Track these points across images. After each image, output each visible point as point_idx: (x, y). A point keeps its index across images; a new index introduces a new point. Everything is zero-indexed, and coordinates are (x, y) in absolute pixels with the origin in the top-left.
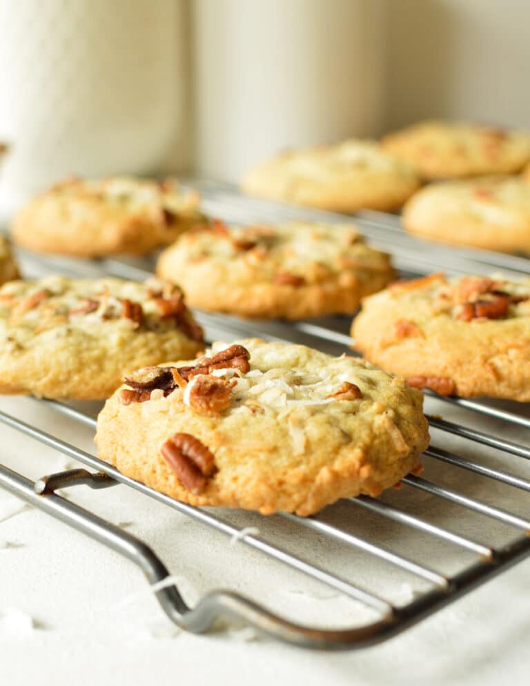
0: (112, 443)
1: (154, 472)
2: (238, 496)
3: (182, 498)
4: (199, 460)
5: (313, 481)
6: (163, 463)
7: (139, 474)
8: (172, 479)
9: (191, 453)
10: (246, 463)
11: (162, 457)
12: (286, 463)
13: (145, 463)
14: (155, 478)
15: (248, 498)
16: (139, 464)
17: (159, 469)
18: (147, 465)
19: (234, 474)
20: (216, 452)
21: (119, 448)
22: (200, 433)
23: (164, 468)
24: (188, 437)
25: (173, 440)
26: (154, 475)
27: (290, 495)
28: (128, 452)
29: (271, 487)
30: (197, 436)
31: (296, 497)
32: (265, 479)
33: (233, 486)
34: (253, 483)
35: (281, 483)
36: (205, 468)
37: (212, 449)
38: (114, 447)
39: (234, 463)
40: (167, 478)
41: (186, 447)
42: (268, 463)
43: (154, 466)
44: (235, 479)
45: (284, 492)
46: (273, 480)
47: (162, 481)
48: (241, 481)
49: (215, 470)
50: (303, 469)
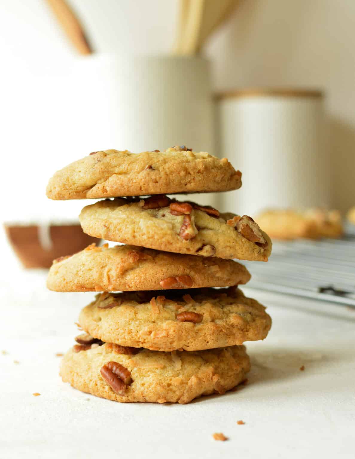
0: (71, 372)
1: (97, 385)
2: (145, 394)
3: (113, 398)
4: (122, 375)
5: (187, 383)
6: (101, 380)
7: (88, 387)
8: (107, 388)
9: (118, 372)
10: (149, 376)
11: (101, 376)
12: (171, 375)
13: (91, 381)
14: (97, 388)
15: (151, 395)
16: (87, 381)
17: (99, 383)
18: (92, 382)
19: (143, 382)
20: (131, 371)
21: (75, 374)
22: (122, 361)
23: (102, 382)
24: (116, 364)
25: (107, 365)
26: (97, 387)
27: (174, 392)
28: (80, 376)
29: (163, 387)
30: (120, 363)
31: (178, 393)
32: (160, 384)
33: (142, 389)
34: (153, 386)
35: (169, 385)
36: (126, 380)
37: (129, 369)
38: (72, 375)
39: (142, 376)
40: (104, 388)
41: (114, 369)
42: (161, 375)
43: (96, 381)
44: (143, 385)
45: (171, 390)
46: (165, 384)
47: (101, 389)
48: (146, 385)
49: (131, 381)
50: (181, 377)
